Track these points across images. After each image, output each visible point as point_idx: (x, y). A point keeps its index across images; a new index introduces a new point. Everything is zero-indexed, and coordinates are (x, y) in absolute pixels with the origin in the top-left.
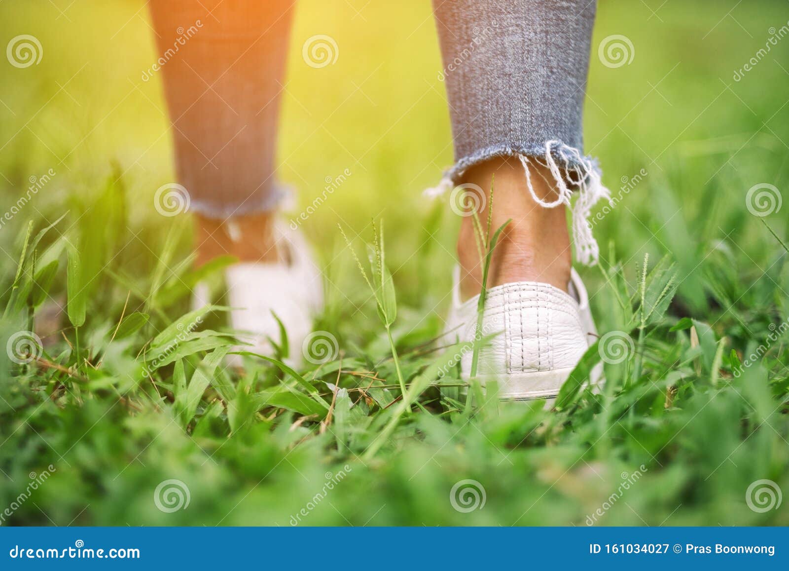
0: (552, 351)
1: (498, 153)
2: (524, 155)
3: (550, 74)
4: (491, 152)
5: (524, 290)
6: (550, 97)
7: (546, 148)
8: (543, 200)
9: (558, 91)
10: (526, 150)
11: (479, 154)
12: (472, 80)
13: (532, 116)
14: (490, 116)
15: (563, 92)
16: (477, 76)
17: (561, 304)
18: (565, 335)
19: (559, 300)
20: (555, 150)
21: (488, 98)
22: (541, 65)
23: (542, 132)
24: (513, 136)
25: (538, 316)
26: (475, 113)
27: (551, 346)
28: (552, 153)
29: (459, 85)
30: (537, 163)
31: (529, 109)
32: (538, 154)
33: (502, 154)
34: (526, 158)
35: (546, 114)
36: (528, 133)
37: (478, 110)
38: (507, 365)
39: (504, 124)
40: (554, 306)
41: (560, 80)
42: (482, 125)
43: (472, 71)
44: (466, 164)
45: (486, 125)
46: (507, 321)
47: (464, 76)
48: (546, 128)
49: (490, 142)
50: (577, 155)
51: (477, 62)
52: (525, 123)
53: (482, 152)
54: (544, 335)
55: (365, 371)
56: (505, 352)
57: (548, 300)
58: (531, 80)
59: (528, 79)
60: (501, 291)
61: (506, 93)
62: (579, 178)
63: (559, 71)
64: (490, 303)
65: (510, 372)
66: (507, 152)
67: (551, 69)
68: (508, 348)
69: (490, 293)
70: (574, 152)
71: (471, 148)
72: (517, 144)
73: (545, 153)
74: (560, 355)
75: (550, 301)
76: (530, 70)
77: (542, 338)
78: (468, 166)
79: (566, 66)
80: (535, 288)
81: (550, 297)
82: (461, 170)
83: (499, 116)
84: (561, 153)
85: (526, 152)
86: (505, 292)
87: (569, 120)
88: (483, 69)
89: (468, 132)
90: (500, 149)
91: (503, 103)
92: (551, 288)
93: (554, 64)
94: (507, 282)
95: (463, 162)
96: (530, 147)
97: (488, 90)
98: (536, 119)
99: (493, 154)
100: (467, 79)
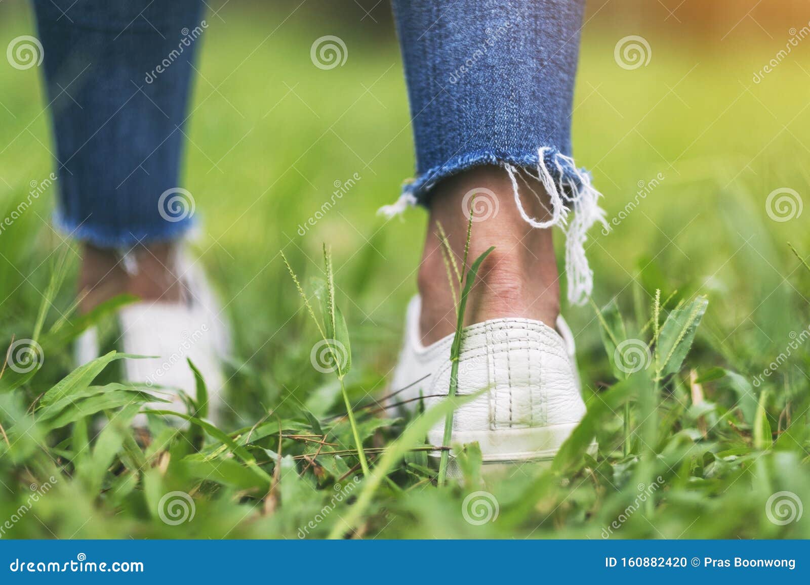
0: (545, 403)
1: (480, 161)
2: (512, 163)
3: (540, 68)
4: (471, 160)
5: (512, 327)
6: (541, 95)
7: (538, 156)
8: (534, 219)
9: (549, 88)
10: (513, 158)
11: (456, 161)
12: (445, 73)
13: (520, 117)
14: (468, 116)
15: (555, 90)
16: (452, 68)
17: (554, 347)
18: (560, 384)
19: (551, 341)
20: (549, 159)
21: (466, 95)
22: (530, 56)
23: (531, 137)
24: (498, 140)
25: (529, 359)
26: (448, 113)
27: (544, 397)
28: (545, 162)
29: (428, 79)
30: (526, 173)
31: (516, 109)
32: (528, 163)
33: (484, 162)
34: (513, 168)
35: (536, 116)
36: (516, 137)
37: (453, 109)
38: (491, 419)
39: (486, 126)
40: (547, 348)
41: (552, 75)
42: (458, 127)
43: (444, 62)
44: (438, 175)
45: (463, 127)
46: (491, 365)
47: (434, 68)
48: (536, 132)
49: (468, 148)
50: (573, 166)
51: (451, 51)
52: (512, 125)
53: (459, 160)
54: (535, 383)
55: (309, 434)
56: (489, 403)
57: (540, 341)
58: (519, 73)
59: (515, 72)
60: (483, 329)
61: (488, 89)
62: (574, 195)
63: (550, 64)
64: (469, 343)
65: (494, 428)
66: (491, 160)
67: (541, 61)
68: (492, 398)
69: (469, 332)
70: (568, 162)
71: (442, 156)
72: (503, 150)
73: (537, 162)
74: (553, 408)
75: (543, 342)
76: (518, 61)
77: (534, 387)
78: (439, 177)
79: (558, 59)
80: (524, 325)
81: (542, 336)
82: (429, 183)
83: (480, 116)
84: (556, 162)
85: (514, 160)
86: (487, 330)
87: (561, 124)
88: (459, 60)
89: (439, 136)
90: (482, 156)
91: (485, 100)
92: (543, 326)
93: (544, 55)
94: (489, 318)
95: (433, 173)
96: (518, 155)
97: (466, 84)
98: (525, 121)
99: (472, 162)
100: (438, 72)
